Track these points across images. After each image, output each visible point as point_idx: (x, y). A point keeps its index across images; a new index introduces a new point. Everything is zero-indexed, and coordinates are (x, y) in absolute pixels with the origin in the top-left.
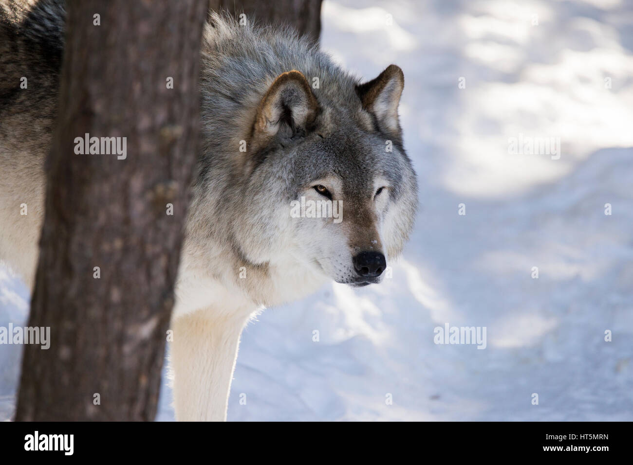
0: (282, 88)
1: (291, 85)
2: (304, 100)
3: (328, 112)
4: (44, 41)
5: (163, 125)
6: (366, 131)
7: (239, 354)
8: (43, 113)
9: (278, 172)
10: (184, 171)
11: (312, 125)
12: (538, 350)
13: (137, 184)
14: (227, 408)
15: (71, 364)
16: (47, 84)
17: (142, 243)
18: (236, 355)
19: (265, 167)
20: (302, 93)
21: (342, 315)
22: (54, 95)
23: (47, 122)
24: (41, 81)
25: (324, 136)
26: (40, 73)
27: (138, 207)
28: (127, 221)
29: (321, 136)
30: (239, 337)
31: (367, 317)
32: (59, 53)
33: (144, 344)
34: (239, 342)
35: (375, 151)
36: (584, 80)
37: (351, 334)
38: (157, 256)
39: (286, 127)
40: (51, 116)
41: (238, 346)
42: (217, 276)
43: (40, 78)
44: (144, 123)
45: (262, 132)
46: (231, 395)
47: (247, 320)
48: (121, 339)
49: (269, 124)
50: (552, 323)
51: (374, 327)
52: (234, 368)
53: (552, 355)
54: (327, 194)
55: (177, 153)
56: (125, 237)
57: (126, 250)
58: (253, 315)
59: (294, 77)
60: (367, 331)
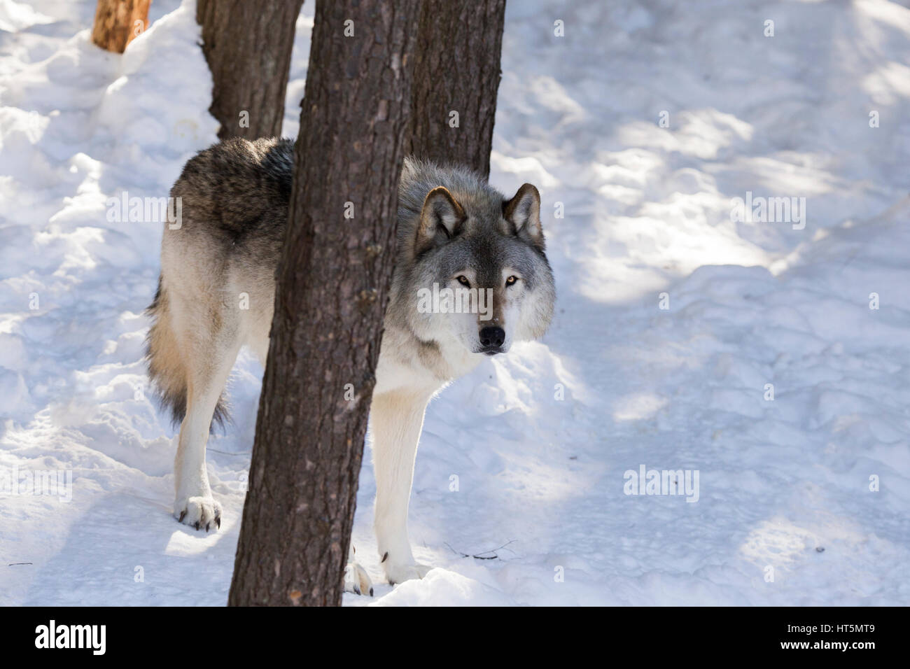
0: (433, 201)
1: (440, 198)
2: (452, 212)
3: (472, 220)
4: (281, 179)
5: (367, 244)
6: (503, 235)
7: (424, 423)
8: (278, 237)
9: (429, 267)
10: (383, 279)
11: (458, 230)
12: (654, 422)
13: (346, 290)
14: (414, 465)
15: (294, 428)
16: (281, 214)
17: (351, 336)
18: (422, 424)
19: (422, 264)
20: (449, 206)
21: (502, 393)
22: (285, 223)
23: (279, 244)
24: (277, 212)
25: (466, 238)
26: (277, 205)
27: (347, 307)
28: (339, 319)
29: (464, 239)
30: (425, 411)
31: (521, 395)
32: (289, 190)
33: (350, 415)
34: (424, 414)
35: (507, 250)
36: (690, 215)
37: (509, 408)
38: (361, 346)
39: (441, 232)
40: (283, 240)
41: (424, 417)
42: (406, 361)
43: (276, 210)
44: (353, 242)
45: (423, 236)
46: (417, 454)
47: (431, 397)
48: (333, 411)
49: (428, 230)
50: (665, 401)
51: (527, 404)
52: (420, 434)
53: (664, 426)
54: (466, 284)
55: (378, 266)
56: (336, 330)
57: (337, 340)
58: (436, 393)
59: (441, 191)
60: (521, 405)
